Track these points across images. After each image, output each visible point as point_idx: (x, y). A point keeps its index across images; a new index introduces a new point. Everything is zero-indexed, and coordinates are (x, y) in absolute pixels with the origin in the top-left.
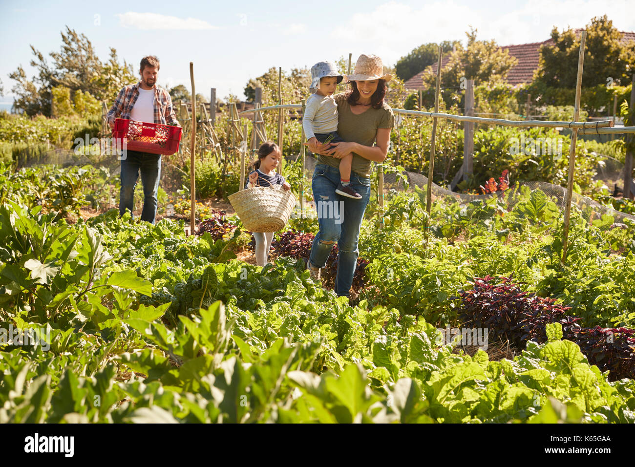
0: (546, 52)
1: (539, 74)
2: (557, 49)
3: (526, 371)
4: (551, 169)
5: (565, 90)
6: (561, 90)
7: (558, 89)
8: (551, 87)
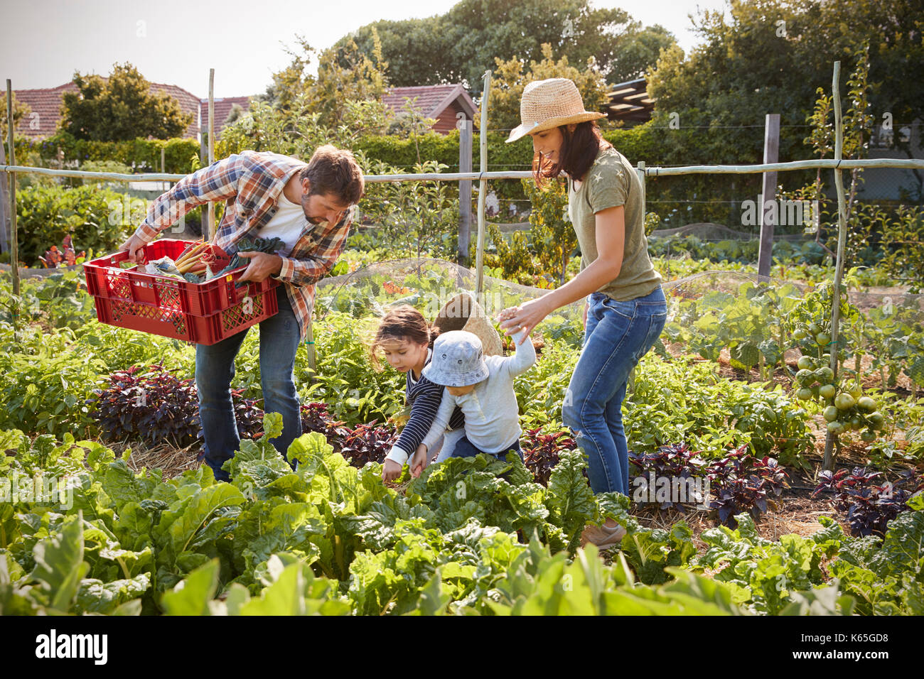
0: (70, 99)
1: (63, 125)
2: (82, 97)
3: (270, 482)
4: (113, 233)
5: (99, 143)
6: (94, 143)
7: (90, 142)
8: (81, 140)
